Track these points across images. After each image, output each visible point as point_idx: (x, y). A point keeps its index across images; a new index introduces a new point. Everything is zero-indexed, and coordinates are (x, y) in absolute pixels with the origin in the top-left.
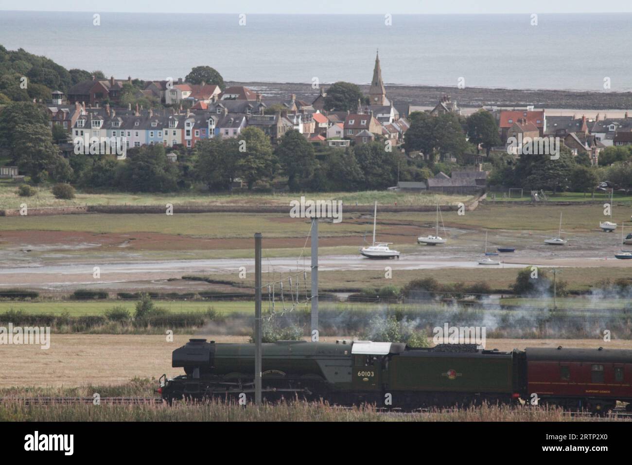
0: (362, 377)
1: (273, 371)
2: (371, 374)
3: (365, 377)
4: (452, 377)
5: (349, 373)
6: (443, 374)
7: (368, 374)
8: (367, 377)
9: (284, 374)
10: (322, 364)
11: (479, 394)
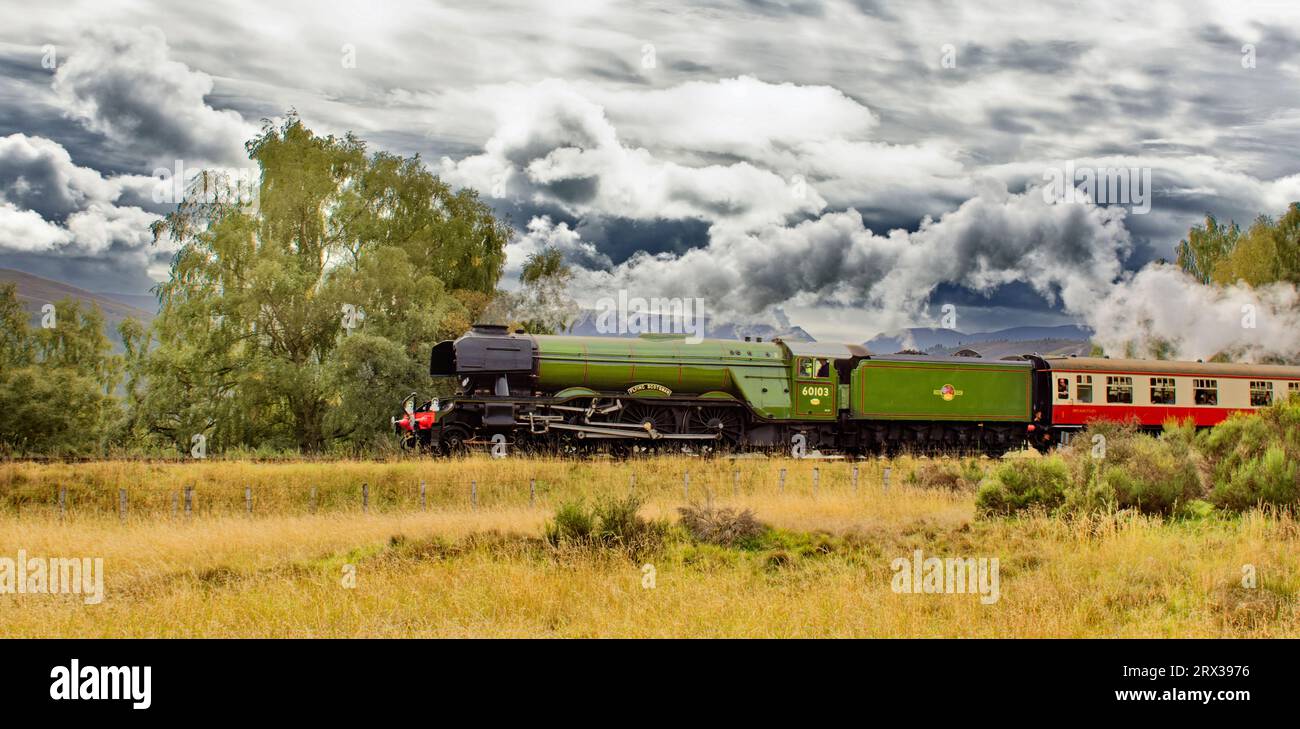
0: (810, 397)
1: (649, 386)
2: (824, 392)
3: (813, 397)
4: (948, 397)
5: (786, 391)
6: (936, 392)
7: (819, 391)
8: (817, 397)
9: (669, 392)
10: (739, 375)
11: (981, 425)
